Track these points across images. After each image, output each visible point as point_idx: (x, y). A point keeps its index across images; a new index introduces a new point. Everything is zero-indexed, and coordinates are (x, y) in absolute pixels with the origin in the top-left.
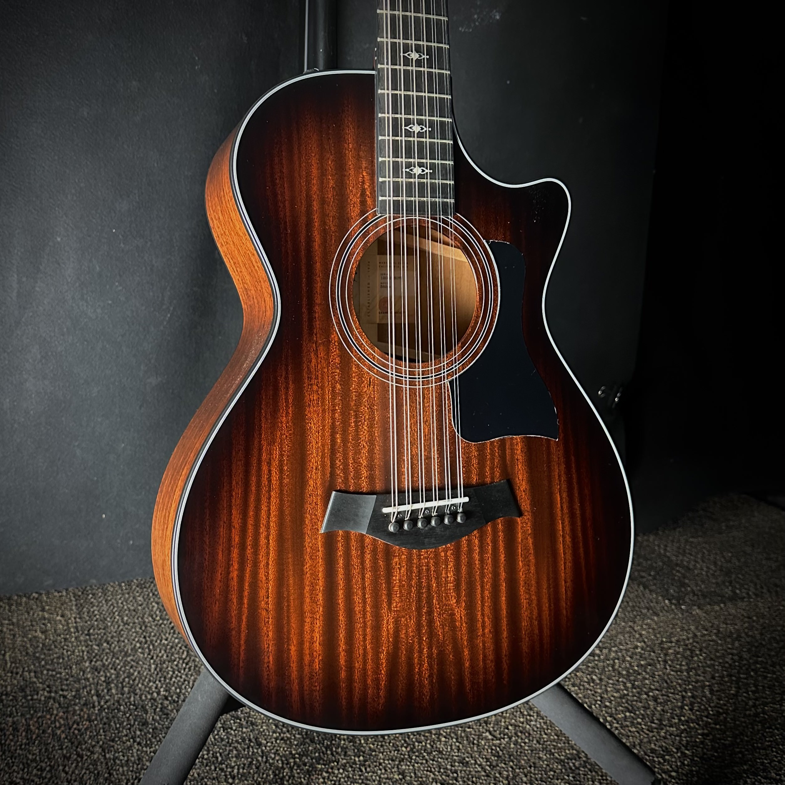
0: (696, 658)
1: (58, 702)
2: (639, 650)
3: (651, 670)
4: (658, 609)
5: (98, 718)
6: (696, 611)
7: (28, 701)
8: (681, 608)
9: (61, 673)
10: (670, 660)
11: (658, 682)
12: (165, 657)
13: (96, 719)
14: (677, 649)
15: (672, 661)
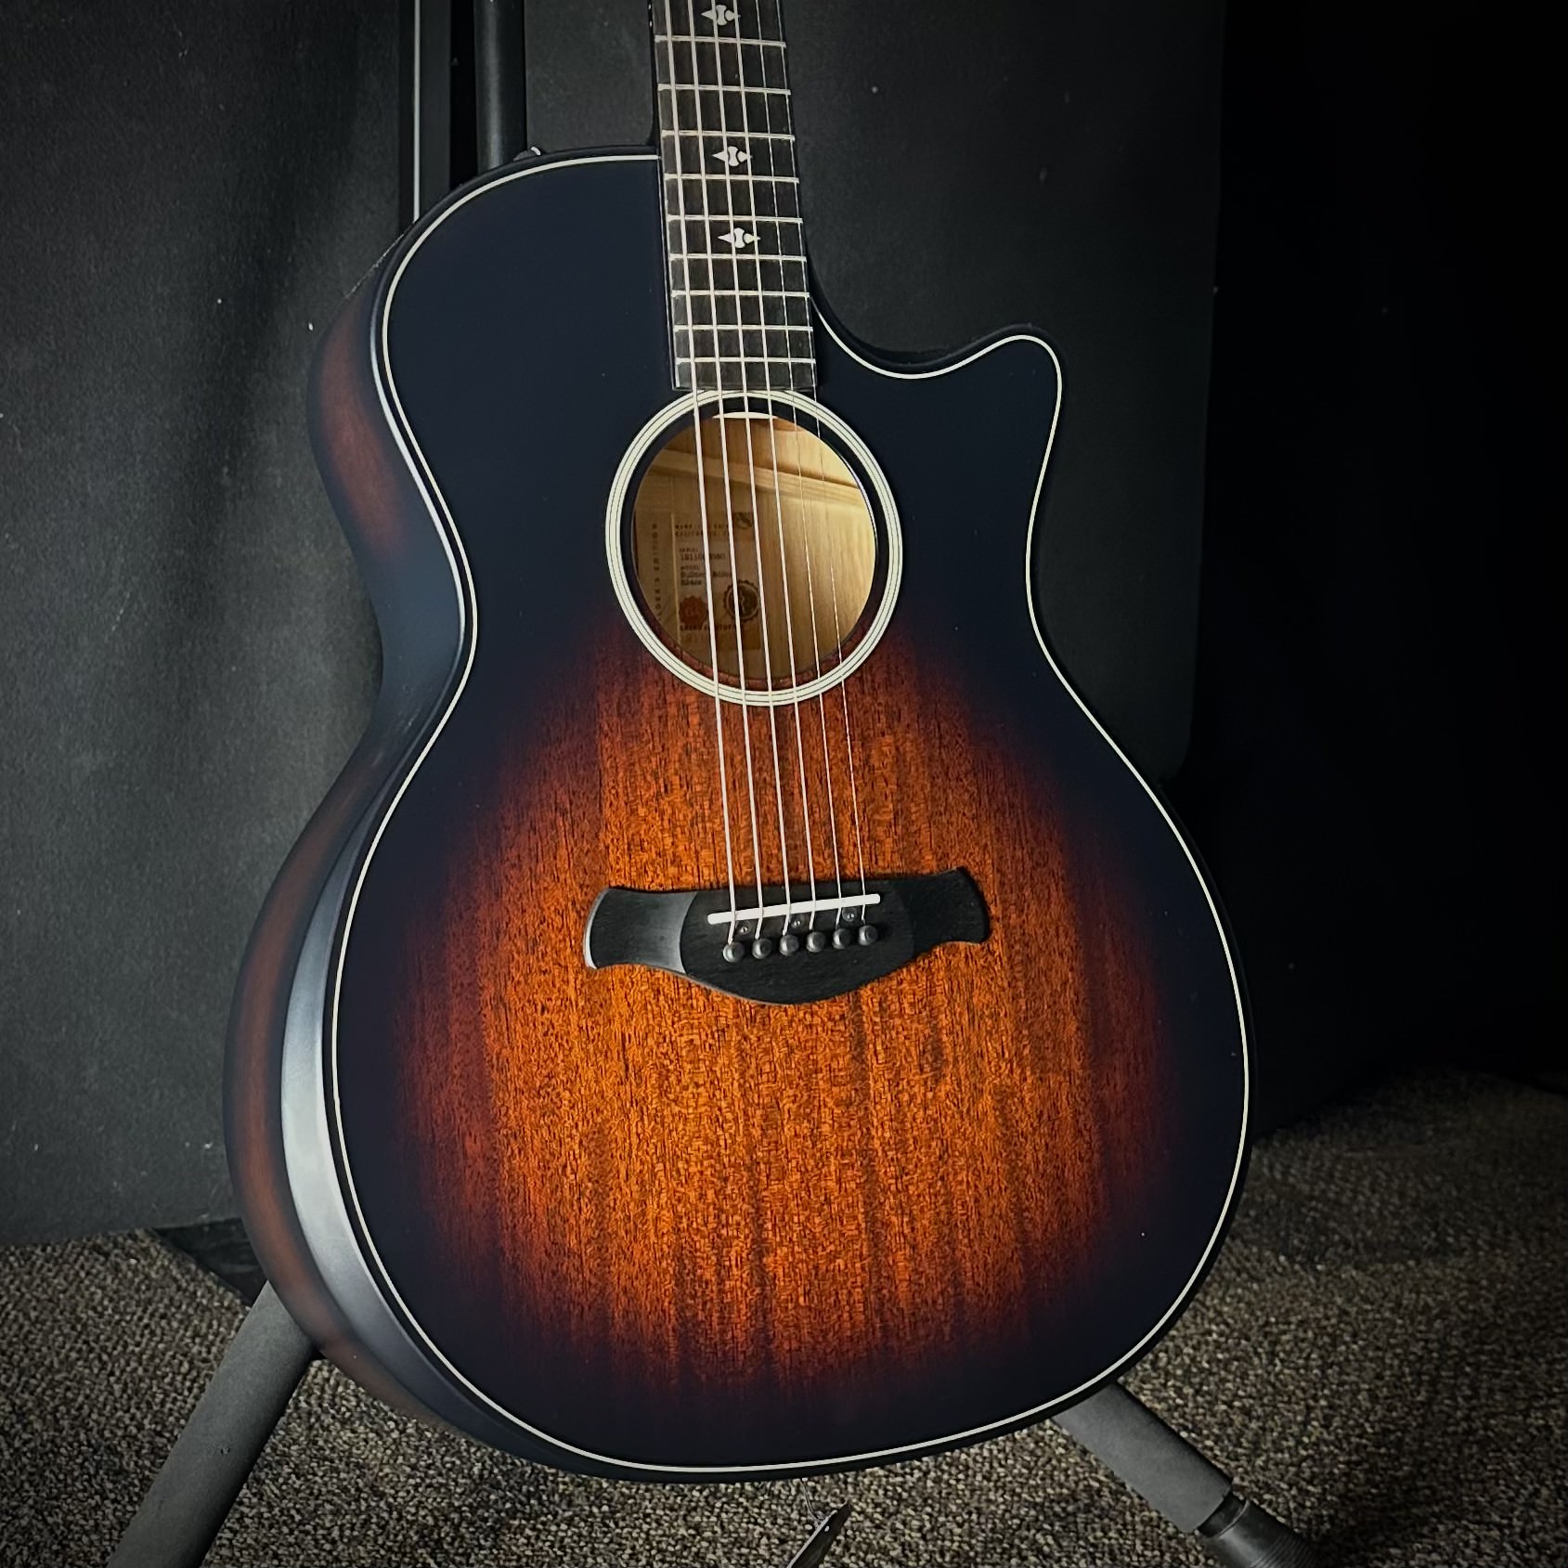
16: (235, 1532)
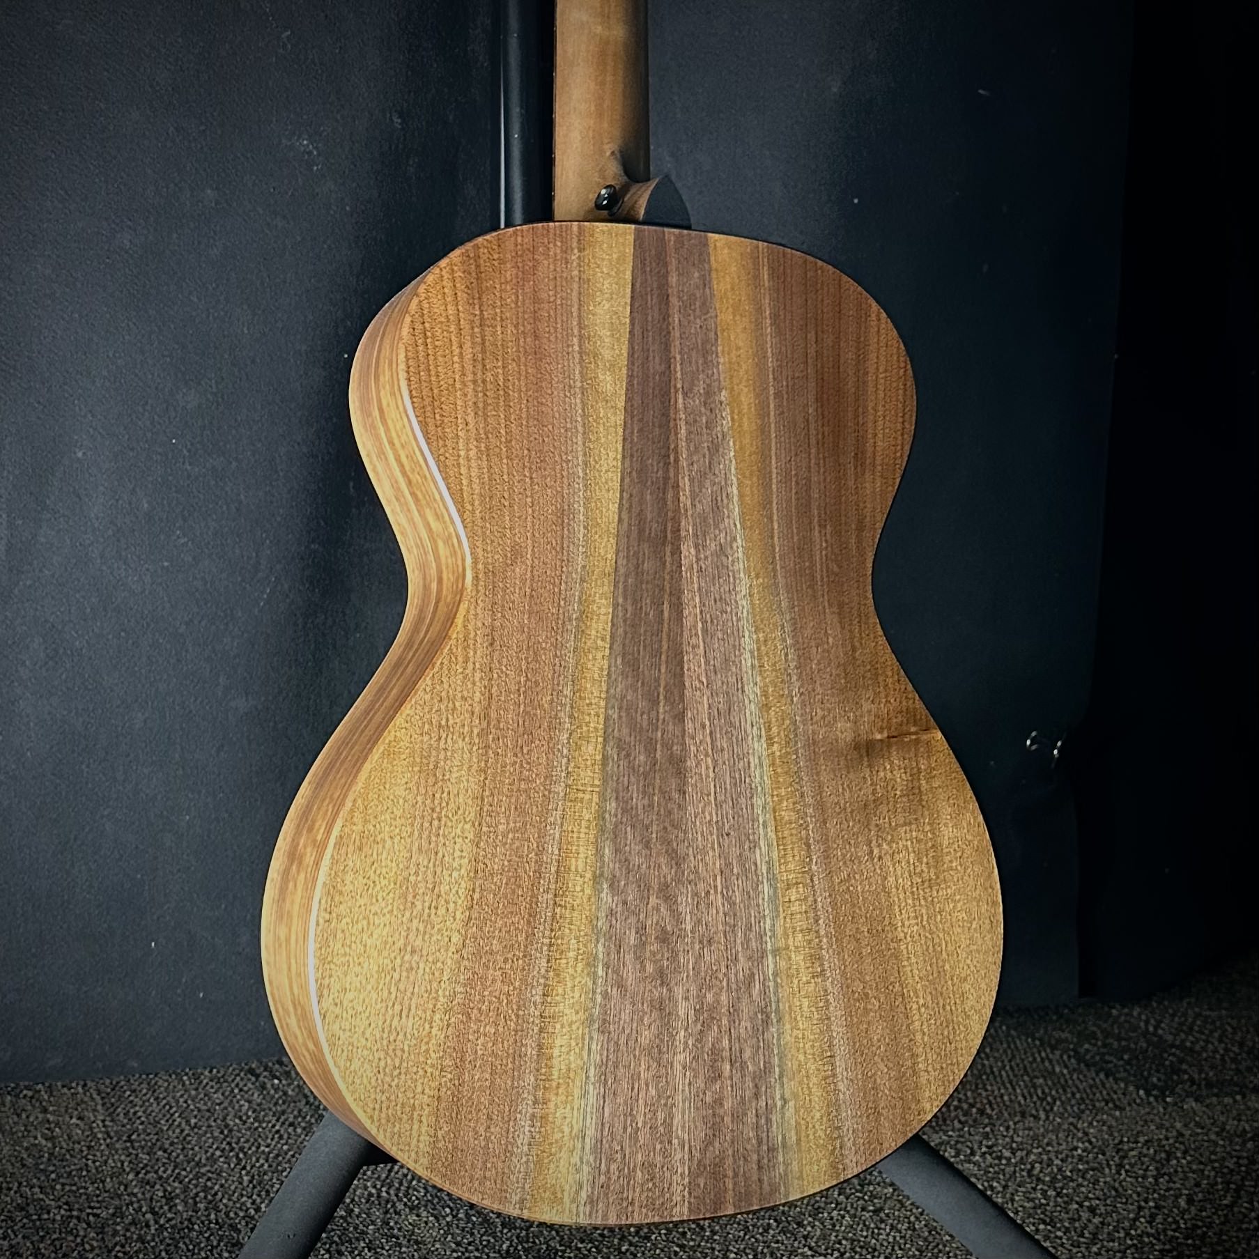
0: (1174, 1162)
1: (84, 1221)
2: (1080, 1151)
3: (1092, 1176)
4: (1126, 1102)
5: (157, 1240)
6: (1191, 1104)
7: (33, 1221)
8: (1166, 1102)
9: (86, 1188)
10: (1130, 1164)
11: (1102, 1190)
12: (266, 1166)
13: (153, 1240)
14: (1145, 1151)
15: (1132, 1165)
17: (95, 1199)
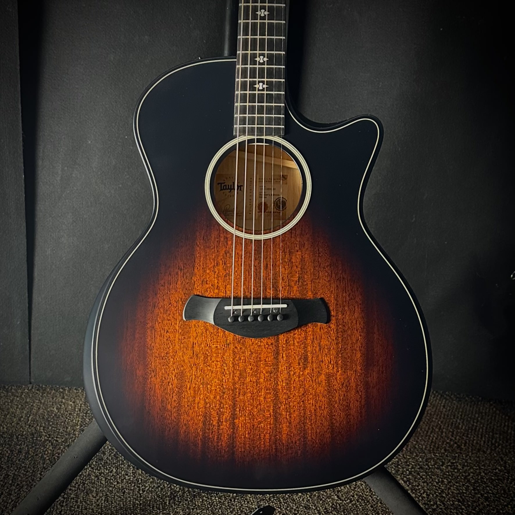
16: (118, 483)
17: (60, 434)
